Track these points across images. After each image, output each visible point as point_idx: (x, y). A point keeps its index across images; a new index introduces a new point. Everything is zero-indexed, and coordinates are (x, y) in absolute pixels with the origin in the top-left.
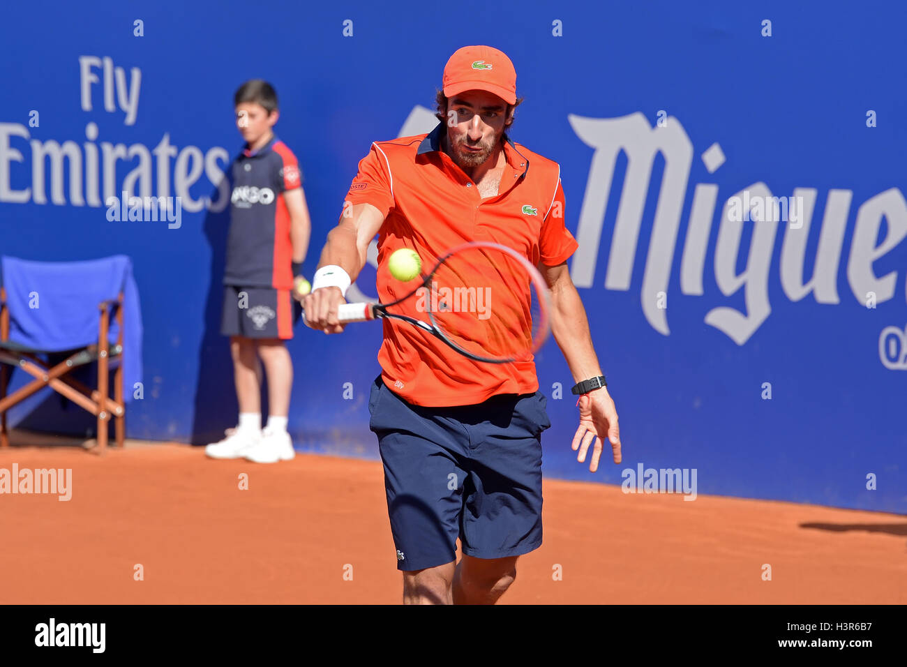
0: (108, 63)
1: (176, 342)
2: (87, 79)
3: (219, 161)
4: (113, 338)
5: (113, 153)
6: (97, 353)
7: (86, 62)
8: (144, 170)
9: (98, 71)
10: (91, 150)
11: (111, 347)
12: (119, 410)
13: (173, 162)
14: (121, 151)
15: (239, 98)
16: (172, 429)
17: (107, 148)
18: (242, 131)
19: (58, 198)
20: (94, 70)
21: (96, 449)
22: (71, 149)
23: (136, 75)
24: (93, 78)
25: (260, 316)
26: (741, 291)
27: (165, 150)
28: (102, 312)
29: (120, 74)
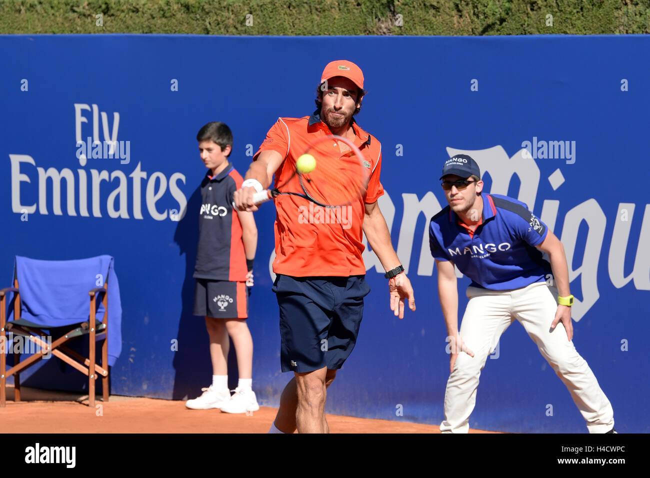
0: (95, 107)
1: (146, 320)
2: (80, 119)
3: (179, 182)
4: (100, 317)
5: (98, 177)
6: (88, 329)
7: (79, 107)
8: (123, 189)
9: (87, 114)
10: (82, 174)
11: (98, 324)
12: (104, 373)
13: (144, 183)
14: (105, 175)
15: (201, 136)
16: (145, 387)
17: (94, 172)
18: (204, 161)
19: (57, 211)
20: (84, 113)
21: (86, 402)
22: (67, 173)
23: (117, 116)
24: (84, 120)
25: (222, 302)
26: (579, 279)
27: (138, 174)
28: (92, 297)
29: (104, 115)
